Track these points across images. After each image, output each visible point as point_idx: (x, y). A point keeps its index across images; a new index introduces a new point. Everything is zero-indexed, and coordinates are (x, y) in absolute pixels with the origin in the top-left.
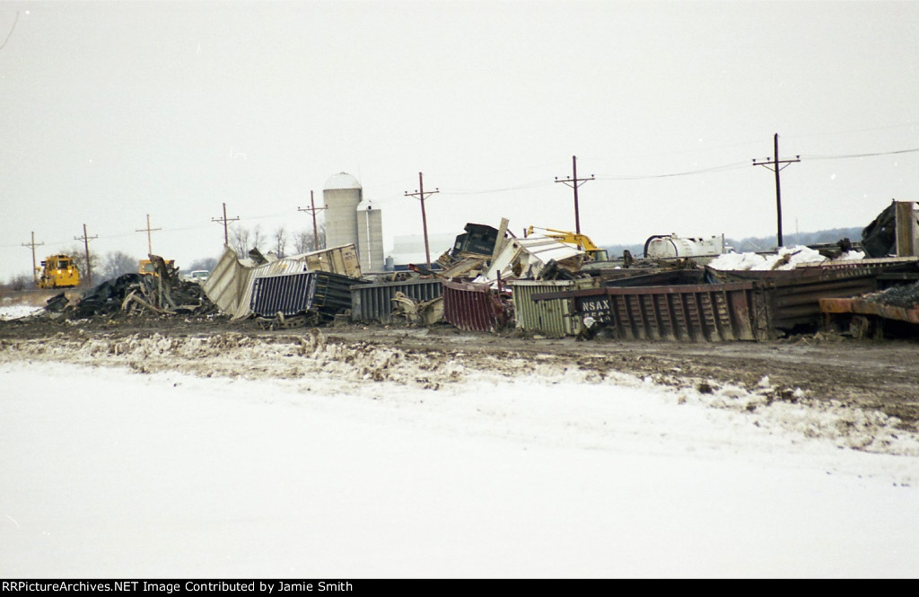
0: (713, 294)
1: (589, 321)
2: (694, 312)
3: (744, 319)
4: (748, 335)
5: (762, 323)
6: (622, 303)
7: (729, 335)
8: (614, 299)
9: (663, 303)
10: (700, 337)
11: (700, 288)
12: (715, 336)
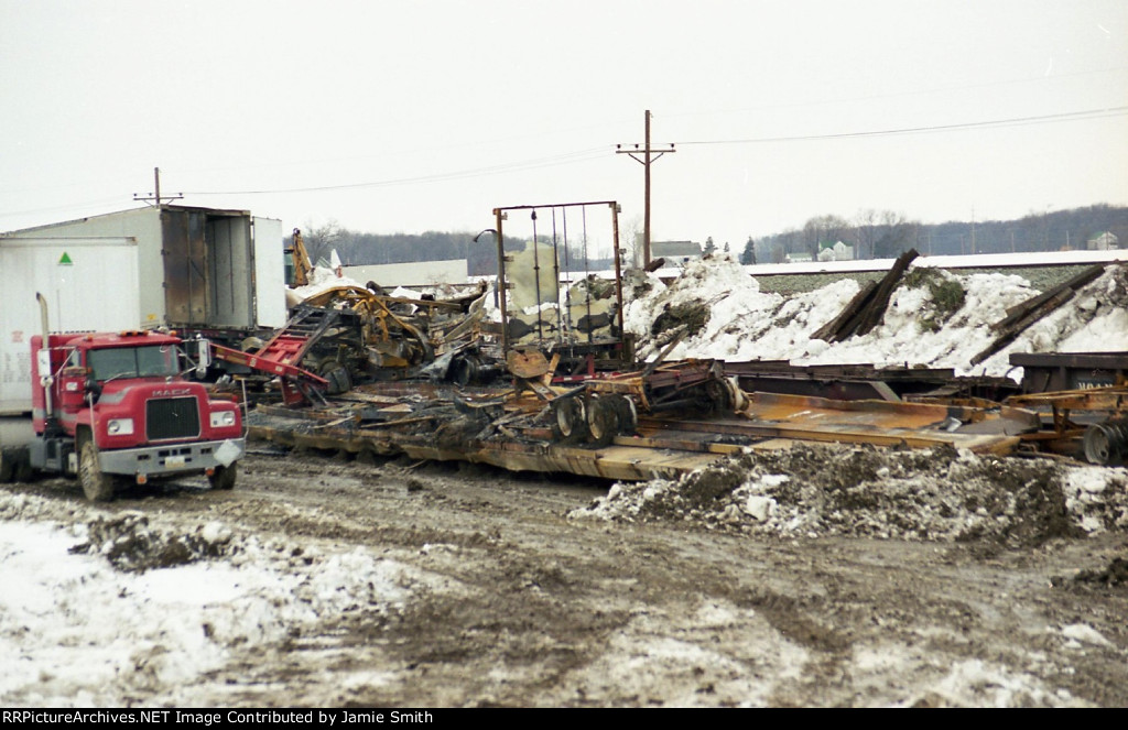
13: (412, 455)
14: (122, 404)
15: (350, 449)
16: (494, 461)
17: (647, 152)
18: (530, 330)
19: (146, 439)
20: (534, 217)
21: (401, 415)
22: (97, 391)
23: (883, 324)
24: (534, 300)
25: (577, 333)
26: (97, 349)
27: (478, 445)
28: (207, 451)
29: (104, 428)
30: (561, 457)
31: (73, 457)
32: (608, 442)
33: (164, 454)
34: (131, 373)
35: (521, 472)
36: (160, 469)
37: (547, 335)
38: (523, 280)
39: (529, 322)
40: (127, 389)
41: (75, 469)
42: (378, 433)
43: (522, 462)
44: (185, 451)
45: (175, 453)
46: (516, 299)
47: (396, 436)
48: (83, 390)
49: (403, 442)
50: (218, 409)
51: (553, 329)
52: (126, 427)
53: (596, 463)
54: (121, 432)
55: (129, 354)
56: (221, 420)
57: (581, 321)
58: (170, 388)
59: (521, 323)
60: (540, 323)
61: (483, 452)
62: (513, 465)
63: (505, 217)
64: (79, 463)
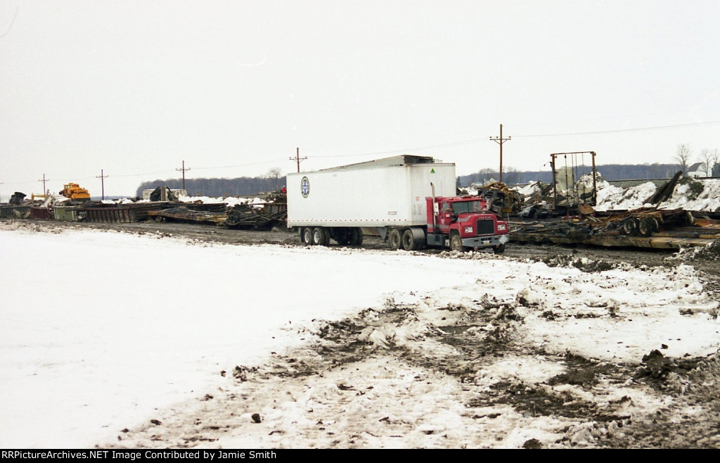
0: (118, 210)
1: (80, 217)
2: (112, 215)
3: (127, 217)
4: (128, 221)
5: (133, 218)
6: (91, 213)
7: (122, 221)
8: (88, 211)
9: (103, 212)
10: (114, 222)
11: (114, 208)
12: (118, 221)
13: (554, 242)
14: (468, 222)
15: (523, 240)
16: (597, 243)
17: (501, 139)
18: (564, 198)
19: (476, 234)
20: (565, 157)
21: (541, 228)
22: (456, 217)
23: (671, 197)
24: (565, 187)
25: (580, 200)
26: (455, 202)
27: (589, 237)
28: (497, 239)
29: (463, 230)
30: (632, 240)
31: (447, 241)
32: (649, 235)
33: (483, 240)
34: (467, 211)
35: (611, 247)
36: (482, 245)
37: (570, 201)
38: (562, 180)
39: (564, 196)
40: (470, 216)
41: (449, 245)
42: (537, 234)
43: (611, 243)
44: (490, 239)
45: (486, 240)
46: (559, 187)
47: (546, 235)
48: (451, 217)
49: (550, 237)
50: (500, 224)
51: (572, 198)
52: (470, 230)
53: (650, 243)
54: (469, 232)
55: (465, 204)
56: (502, 228)
57: (582, 195)
58: (485, 216)
59: (561, 196)
60: (567, 196)
61: (592, 240)
62: (606, 244)
63: (556, 157)
64: (450, 243)
